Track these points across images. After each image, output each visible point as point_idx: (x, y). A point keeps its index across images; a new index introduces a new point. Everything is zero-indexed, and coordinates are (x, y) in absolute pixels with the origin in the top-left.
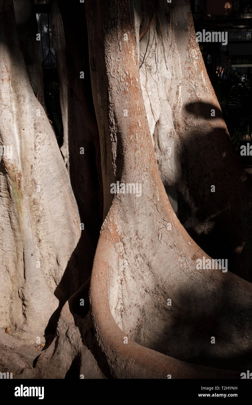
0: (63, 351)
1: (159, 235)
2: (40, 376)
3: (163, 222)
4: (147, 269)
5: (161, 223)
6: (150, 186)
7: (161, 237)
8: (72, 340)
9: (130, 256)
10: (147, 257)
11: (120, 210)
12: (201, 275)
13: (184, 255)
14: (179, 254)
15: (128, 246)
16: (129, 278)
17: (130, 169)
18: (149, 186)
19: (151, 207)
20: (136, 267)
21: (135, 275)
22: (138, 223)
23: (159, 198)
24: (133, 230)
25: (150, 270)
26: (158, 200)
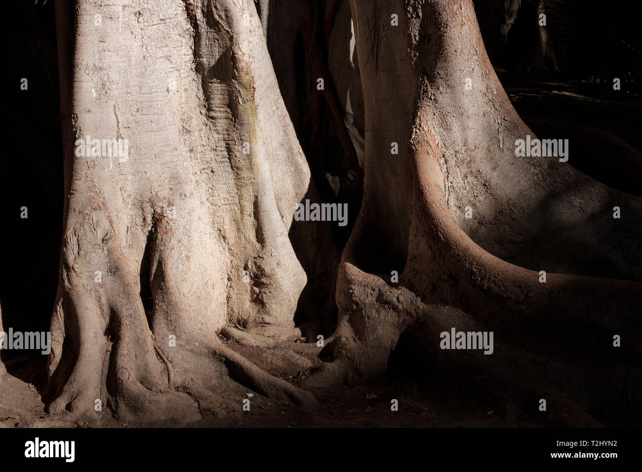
0: (381, 325)
1: (499, 141)
2: (355, 367)
3: (504, 123)
4: (482, 192)
5: (500, 125)
6: (482, 75)
7: (503, 143)
8: (399, 304)
9: (456, 177)
10: (484, 175)
11: (436, 114)
12: (563, 187)
13: (538, 164)
14: (531, 163)
15: (452, 163)
16: (453, 209)
17: (454, 53)
18: (480, 75)
19: (485, 104)
20: (465, 192)
21: (463, 204)
22: (468, 128)
23: (495, 90)
24: (459, 139)
25: (487, 191)
26: (495, 93)
